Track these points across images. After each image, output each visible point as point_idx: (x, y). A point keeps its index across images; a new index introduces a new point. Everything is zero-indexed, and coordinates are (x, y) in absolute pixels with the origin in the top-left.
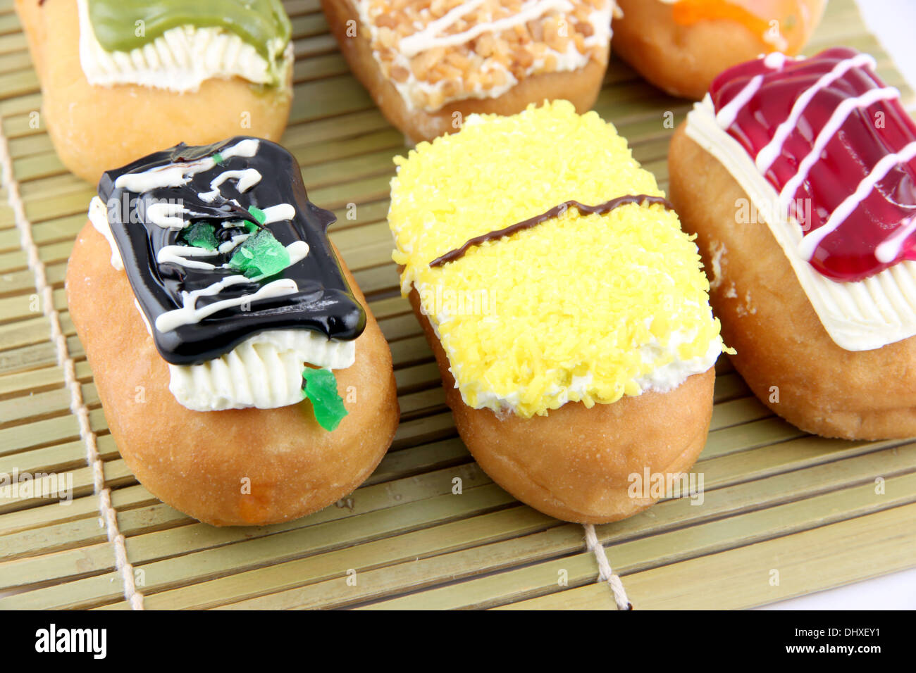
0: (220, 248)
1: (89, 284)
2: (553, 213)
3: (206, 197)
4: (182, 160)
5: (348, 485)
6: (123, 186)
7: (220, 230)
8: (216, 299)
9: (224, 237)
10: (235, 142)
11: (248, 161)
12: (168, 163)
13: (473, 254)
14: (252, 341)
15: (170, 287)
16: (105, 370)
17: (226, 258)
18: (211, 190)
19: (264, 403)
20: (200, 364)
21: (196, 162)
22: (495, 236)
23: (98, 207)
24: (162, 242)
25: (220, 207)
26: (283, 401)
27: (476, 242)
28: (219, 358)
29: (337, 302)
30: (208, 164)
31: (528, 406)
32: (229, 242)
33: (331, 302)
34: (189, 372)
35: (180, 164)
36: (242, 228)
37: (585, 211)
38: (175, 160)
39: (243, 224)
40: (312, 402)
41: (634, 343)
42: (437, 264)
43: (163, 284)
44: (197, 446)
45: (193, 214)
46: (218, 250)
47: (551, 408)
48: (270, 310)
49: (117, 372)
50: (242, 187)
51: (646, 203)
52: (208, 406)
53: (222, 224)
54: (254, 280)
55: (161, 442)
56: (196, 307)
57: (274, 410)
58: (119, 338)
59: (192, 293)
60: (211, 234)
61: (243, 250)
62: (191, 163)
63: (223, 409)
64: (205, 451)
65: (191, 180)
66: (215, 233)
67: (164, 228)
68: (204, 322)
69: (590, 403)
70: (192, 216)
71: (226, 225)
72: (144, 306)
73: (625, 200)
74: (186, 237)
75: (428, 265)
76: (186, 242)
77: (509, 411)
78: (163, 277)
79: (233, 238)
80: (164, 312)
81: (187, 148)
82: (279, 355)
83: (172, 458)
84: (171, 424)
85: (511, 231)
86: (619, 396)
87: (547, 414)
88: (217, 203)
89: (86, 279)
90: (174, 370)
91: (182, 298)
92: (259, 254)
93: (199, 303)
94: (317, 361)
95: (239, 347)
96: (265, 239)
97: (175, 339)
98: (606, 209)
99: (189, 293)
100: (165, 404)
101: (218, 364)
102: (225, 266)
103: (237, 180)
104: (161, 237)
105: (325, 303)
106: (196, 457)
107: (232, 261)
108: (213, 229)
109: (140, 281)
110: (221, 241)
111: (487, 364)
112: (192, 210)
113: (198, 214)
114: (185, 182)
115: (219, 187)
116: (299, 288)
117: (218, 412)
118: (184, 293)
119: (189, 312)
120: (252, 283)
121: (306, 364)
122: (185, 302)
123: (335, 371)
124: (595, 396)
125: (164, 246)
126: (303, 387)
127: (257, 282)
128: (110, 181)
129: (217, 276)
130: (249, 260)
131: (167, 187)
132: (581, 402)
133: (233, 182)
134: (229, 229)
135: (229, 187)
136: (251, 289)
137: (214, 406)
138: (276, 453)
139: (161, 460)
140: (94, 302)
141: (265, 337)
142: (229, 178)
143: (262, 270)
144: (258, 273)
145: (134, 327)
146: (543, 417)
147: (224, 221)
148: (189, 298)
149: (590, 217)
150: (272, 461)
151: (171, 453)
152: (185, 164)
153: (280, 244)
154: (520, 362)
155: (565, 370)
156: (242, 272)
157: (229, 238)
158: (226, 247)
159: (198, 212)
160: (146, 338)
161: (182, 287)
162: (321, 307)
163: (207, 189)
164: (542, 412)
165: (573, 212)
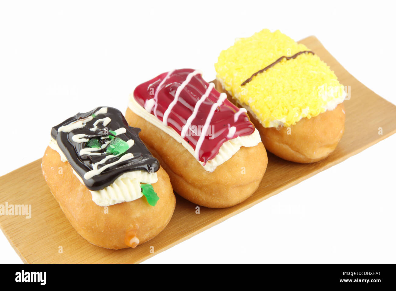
0: (101, 147)
1: (53, 169)
2: (279, 61)
3: (93, 130)
4: (81, 118)
5: (163, 226)
6: (61, 131)
7: (100, 141)
8: (104, 164)
9: (102, 143)
10: (99, 109)
11: (105, 115)
12: (76, 120)
13: (255, 79)
14: (120, 178)
15: (87, 163)
16: (66, 199)
17: (105, 150)
18: (94, 127)
19: (129, 199)
20: (102, 189)
21: (87, 118)
22: (261, 71)
23: (52, 141)
24: (80, 149)
25: (99, 132)
26: (135, 198)
27: (255, 74)
28: (109, 186)
29: (148, 159)
30: (90, 118)
31: (289, 122)
32: (104, 144)
33: (147, 159)
34: (99, 193)
35: (81, 120)
36: (108, 138)
37: (288, 59)
38: (78, 118)
39: (108, 137)
40: (145, 196)
42: (244, 84)
43: (84, 163)
44: (106, 220)
45: (90, 136)
46: (101, 148)
47: (297, 121)
48: (125, 165)
49: (70, 199)
50: (105, 124)
52: (108, 204)
53: (101, 138)
54: (117, 156)
55: (92, 220)
56: (98, 169)
57: (132, 201)
58: (69, 186)
59: (95, 164)
60: (98, 143)
61: (111, 145)
62: (85, 119)
63: (114, 204)
64: (109, 221)
65: (86, 125)
66: (99, 142)
67: (79, 143)
68: (102, 173)
69: (309, 117)
70: (89, 137)
71: (102, 138)
72: (78, 172)
73: (300, 53)
74: (88, 145)
75: (240, 86)
76: (89, 147)
77: (282, 126)
78: (83, 160)
79: (106, 143)
80: (86, 172)
81: (81, 114)
82: (131, 181)
83: (97, 226)
84: (95, 213)
85: (266, 69)
86: (318, 114)
87: (295, 124)
88: (97, 131)
89: (52, 168)
90: (93, 193)
91: (92, 166)
92: (117, 146)
93: (99, 167)
94: (145, 181)
95: (116, 181)
96: (118, 140)
97: (92, 181)
99: (94, 164)
100: (91, 207)
101: (109, 188)
102: (105, 153)
103: (102, 122)
104: (79, 146)
105: (144, 160)
106: (106, 224)
107: (107, 151)
108: (98, 141)
109: (74, 163)
110: (102, 144)
111: (271, 112)
112: (89, 135)
113: (91, 136)
114: (84, 126)
115: (96, 125)
116: (134, 156)
117: (112, 206)
118: (93, 165)
119: (96, 171)
120: (116, 157)
121: (141, 183)
122: (93, 168)
123: (152, 184)
124: (311, 114)
125: (81, 150)
126: (142, 191)
127: (118, 157)
128: (55, 130)
129: (103, 157)
130: (114, 149)
131: (78, 129)
132: (306, 117)
133: (101, 123)
134: (104, 140)
135: (100, 125)
136: (117, 159)
137: (111, 203)
138: (135, 217)
139: (93, 227)
140: (57, 175)
141: (125, 175)
142: (99, 122)
143: (119, 151)
144: (118, 153)
145: (74, 181)
147: (101, 137)
148: (95, 166)
149: (291, 60)
150: (135, 220)
151: (96, 224)
152: (83, 119)
153: (124, 141)
154: (283, 108)
156: (112, 154)
157: (104, 143)
158: (104, 146)
159: (91, 135)
160: (79, 184)
161: (91, 163)
162: (143, 161)
163: (93, 127)
165: (285, 59)
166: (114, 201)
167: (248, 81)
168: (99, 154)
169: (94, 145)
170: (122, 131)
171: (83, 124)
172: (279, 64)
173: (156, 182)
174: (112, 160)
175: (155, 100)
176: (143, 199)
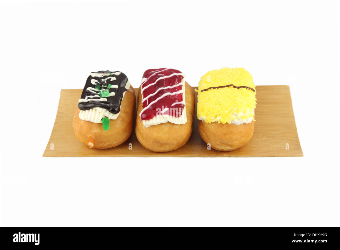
0: (99, 90)
2: (228, 86)
4: (103, 72)
6: (91, 75)
9: (101, 88)
10: (116, 72)
11: (116, 76)
22: (214, 88)
26: (96, 122)
27: (210, 88)
30: (109, 74)
31: (207, 120)
37: (234, 87)
39: (106, 87)
40: (103, 124)
41: (231, 113)
42: (202, 91)
44: (81, 126)
47: (212, 122)
51: (248, 88)
54: (100, 97)
59: (88, 96)
60: (99, 87)
62: (106, 74)
67: (92, 84)
68: (88, 102)
69: (219, 123)
70: (98, 83)
73: (244, 87)
74: (94, 86)
75: (200, 91)
77: (204, 121)
79: (103, 89)
80: (81, 99)
85: (218, 88)
86: (225, 122)
87: (211, 123)
90: (81, 111)
91: (86, 97)
93: (88, 99)
98: (239, 88)
103: (111, 79)
107: (99, 93)
115: (107, 79)
119: (85, 100)
121: (104, 116)
123: (110, 119)
124: (220, 121)
126: (102, 120)
129: (95, 95)
130: (102, 94)
132: (218, 122)
135: (109, 79)
136: (98, 98)
144: (102, 96)
146: (210, 123)
149: (235, 88)
152: (104, 74)
154: (208, 111)
155: (216, 115)
156: (99, 95)
158: (101, 90)
159: (100, 82)
163: (104, 79)
164: (210, 122)
165: (232, 87)
166: (85, 119)
167: (206, 90)
168: (95, 93)
169: (97, 88)
170: (116, 87)
171: (102, 76)
172: (227, 88)
173: (114, 119)
174: (96, 98)
175: (147, 79)
176: (101, 124)
